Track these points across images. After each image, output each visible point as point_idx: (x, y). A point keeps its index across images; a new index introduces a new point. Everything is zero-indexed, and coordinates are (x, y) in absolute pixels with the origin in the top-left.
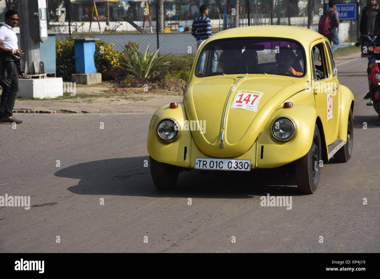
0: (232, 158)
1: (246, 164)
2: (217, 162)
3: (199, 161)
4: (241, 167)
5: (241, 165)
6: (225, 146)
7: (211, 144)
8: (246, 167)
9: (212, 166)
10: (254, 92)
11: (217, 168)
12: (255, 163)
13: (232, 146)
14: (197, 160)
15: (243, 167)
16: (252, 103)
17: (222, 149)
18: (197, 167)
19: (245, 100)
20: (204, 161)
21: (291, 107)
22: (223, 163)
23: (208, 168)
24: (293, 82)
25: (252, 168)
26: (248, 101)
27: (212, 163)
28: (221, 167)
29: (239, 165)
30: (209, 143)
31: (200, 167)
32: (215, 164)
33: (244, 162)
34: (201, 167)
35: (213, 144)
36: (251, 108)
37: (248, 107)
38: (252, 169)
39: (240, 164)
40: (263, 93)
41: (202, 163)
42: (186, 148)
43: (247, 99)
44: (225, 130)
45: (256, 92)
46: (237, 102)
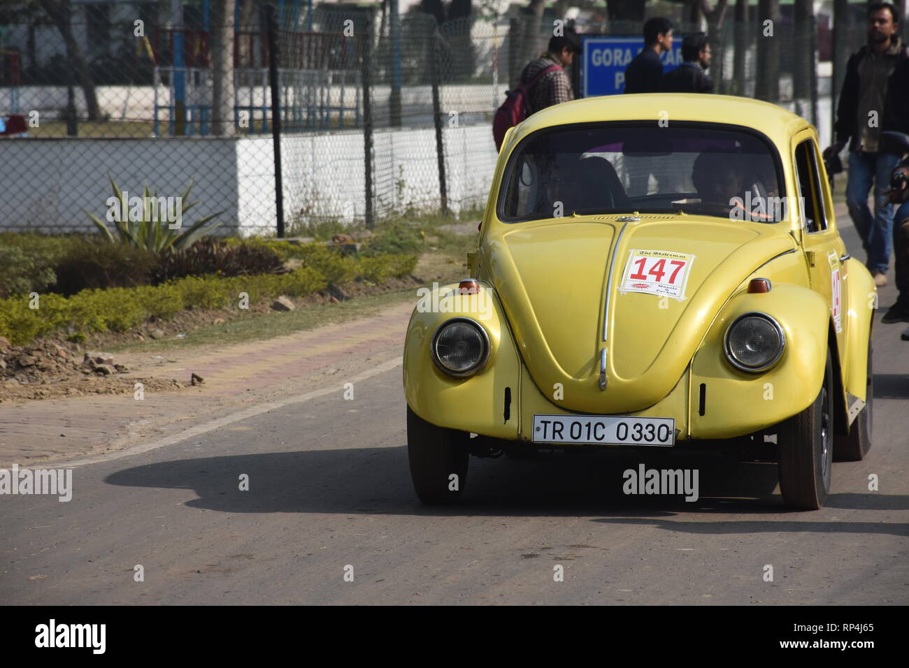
0: (628, 413)
1: (664, 430)
2: (590, 424)
3: (542, 422)
4: (650, 436)
5: (650, 432)
6: (609, 383)
7: (575, 379)
8: (663, 436)
9: (576, 435)
10: (673, 253)
11: (588, 439)
12: (685, 425)
13: (627, 386)
14: (538, 420)
15: (656, 437)
16: (672, 281)
17: (603, 392)
18: (538, 437)
19: (652, 272)
20: (555, 423)
21: (768, 291)
22: (604, 427)
23: (567, 438)
24: (759, 234)
25: (678, 438)
26: (660, 274)
27: (576, 427)
28: (599, 436)
29: (645, 432)
30: (571, 377)
31: (545, 438)
32: (585, 430)
33: (657, 423)
34: (549, 438)
35: (580, 380)
36: (670, 291)
37: (663, 289)
38: (678, 441)
39: (647, 428)
40: (694, 257)
41: (550, 427)
42: (508, 391)
43: (657, 269)
44: (609, 345)
45: (675, 254)
46: (633, 276)
